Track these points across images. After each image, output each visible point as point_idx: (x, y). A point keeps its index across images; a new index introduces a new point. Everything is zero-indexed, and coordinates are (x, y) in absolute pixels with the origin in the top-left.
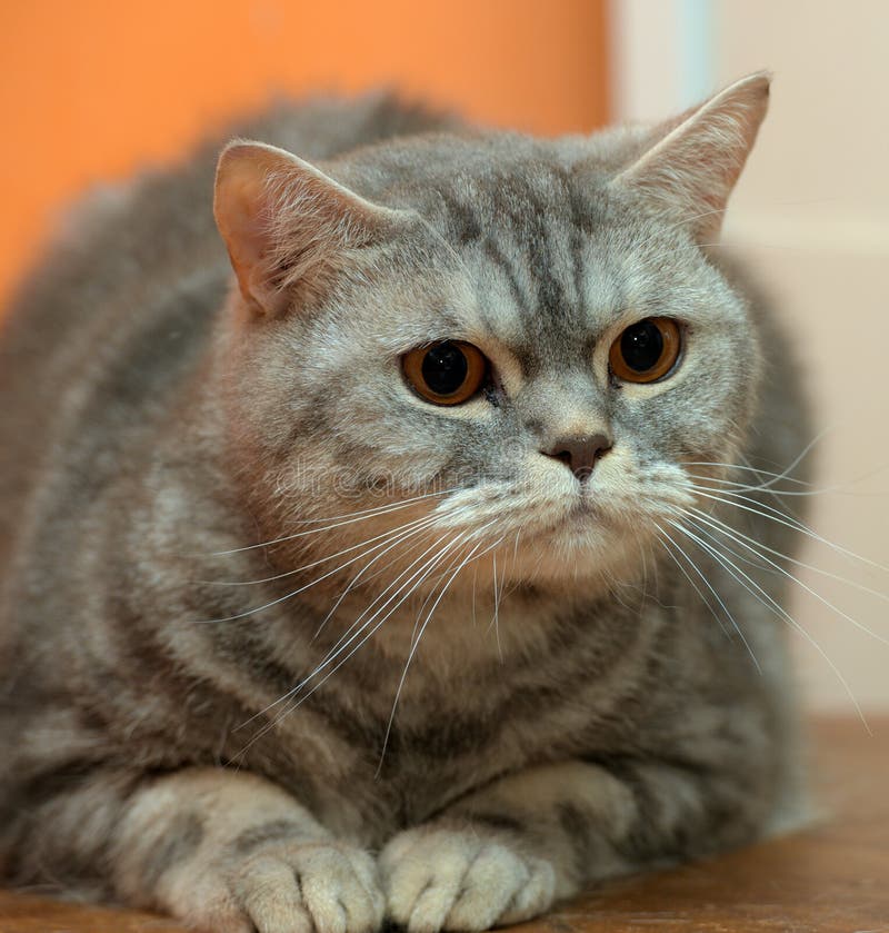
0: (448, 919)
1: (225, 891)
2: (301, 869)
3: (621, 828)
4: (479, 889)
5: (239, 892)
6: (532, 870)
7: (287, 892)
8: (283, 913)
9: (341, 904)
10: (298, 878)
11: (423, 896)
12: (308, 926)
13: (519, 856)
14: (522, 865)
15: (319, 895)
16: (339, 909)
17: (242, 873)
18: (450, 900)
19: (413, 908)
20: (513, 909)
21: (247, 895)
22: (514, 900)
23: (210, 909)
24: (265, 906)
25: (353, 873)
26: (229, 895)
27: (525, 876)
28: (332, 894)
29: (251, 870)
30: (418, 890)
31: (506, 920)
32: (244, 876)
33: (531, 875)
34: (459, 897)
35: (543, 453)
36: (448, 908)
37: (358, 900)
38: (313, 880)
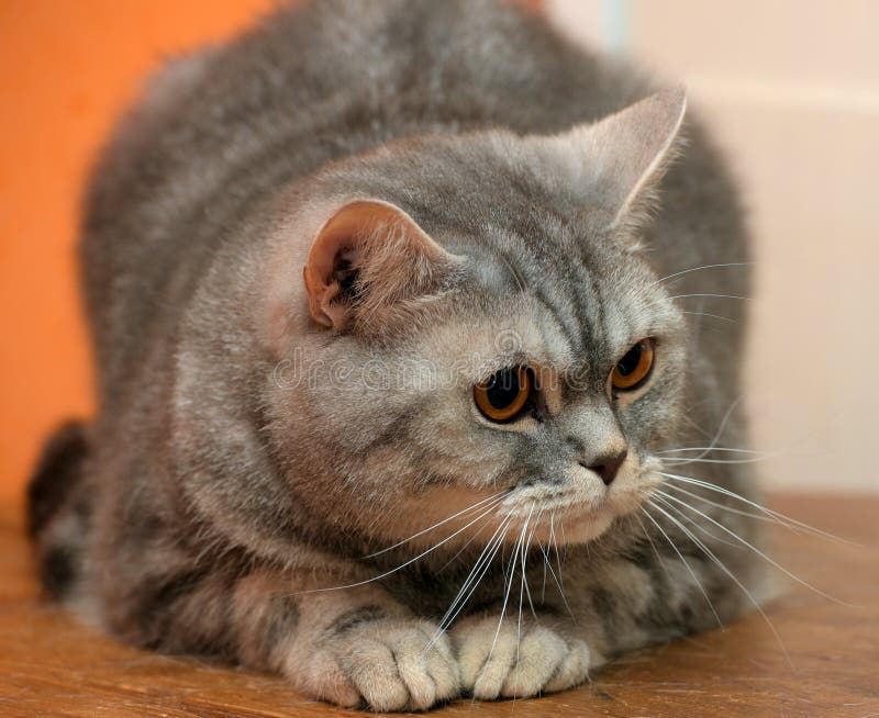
0: (504, 685)
1: (335, 665)
2: (395, 648)
3: (641, 606)
4: (529, 659)
5: (346, 666)
6: (570, 645)
7: (385, 667)
8: (383, 684)
9: (429, 674)
10: (394, 655)
11: (485, 668)
12: (405, 693)
13: (561, 636)
14: (563, 641)
15: (411, 669)
16: (429, 679)
17: (348, 650)
18: (506, 670)
19: (477, 677)
20: (558, 677)
21: (353, 668)
22: (558, 670)
23: (324, 680)
24: (368, 678)
25: (434, 648)
26: (337, 669)
27: (566, 650)
28: (422, 668)
29: (355, 649)
30: (480, 663)
31: (553, 687)
32: (350, 653)
33: (570, 649)
34: (513, 667)
35: (582, 464)
36: (504, 676)
37: (441, 670)
38: (405, 658)
